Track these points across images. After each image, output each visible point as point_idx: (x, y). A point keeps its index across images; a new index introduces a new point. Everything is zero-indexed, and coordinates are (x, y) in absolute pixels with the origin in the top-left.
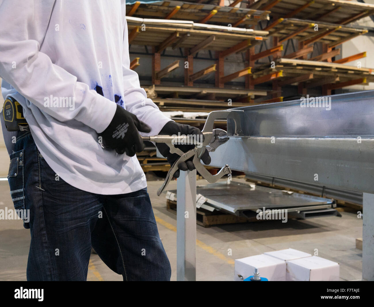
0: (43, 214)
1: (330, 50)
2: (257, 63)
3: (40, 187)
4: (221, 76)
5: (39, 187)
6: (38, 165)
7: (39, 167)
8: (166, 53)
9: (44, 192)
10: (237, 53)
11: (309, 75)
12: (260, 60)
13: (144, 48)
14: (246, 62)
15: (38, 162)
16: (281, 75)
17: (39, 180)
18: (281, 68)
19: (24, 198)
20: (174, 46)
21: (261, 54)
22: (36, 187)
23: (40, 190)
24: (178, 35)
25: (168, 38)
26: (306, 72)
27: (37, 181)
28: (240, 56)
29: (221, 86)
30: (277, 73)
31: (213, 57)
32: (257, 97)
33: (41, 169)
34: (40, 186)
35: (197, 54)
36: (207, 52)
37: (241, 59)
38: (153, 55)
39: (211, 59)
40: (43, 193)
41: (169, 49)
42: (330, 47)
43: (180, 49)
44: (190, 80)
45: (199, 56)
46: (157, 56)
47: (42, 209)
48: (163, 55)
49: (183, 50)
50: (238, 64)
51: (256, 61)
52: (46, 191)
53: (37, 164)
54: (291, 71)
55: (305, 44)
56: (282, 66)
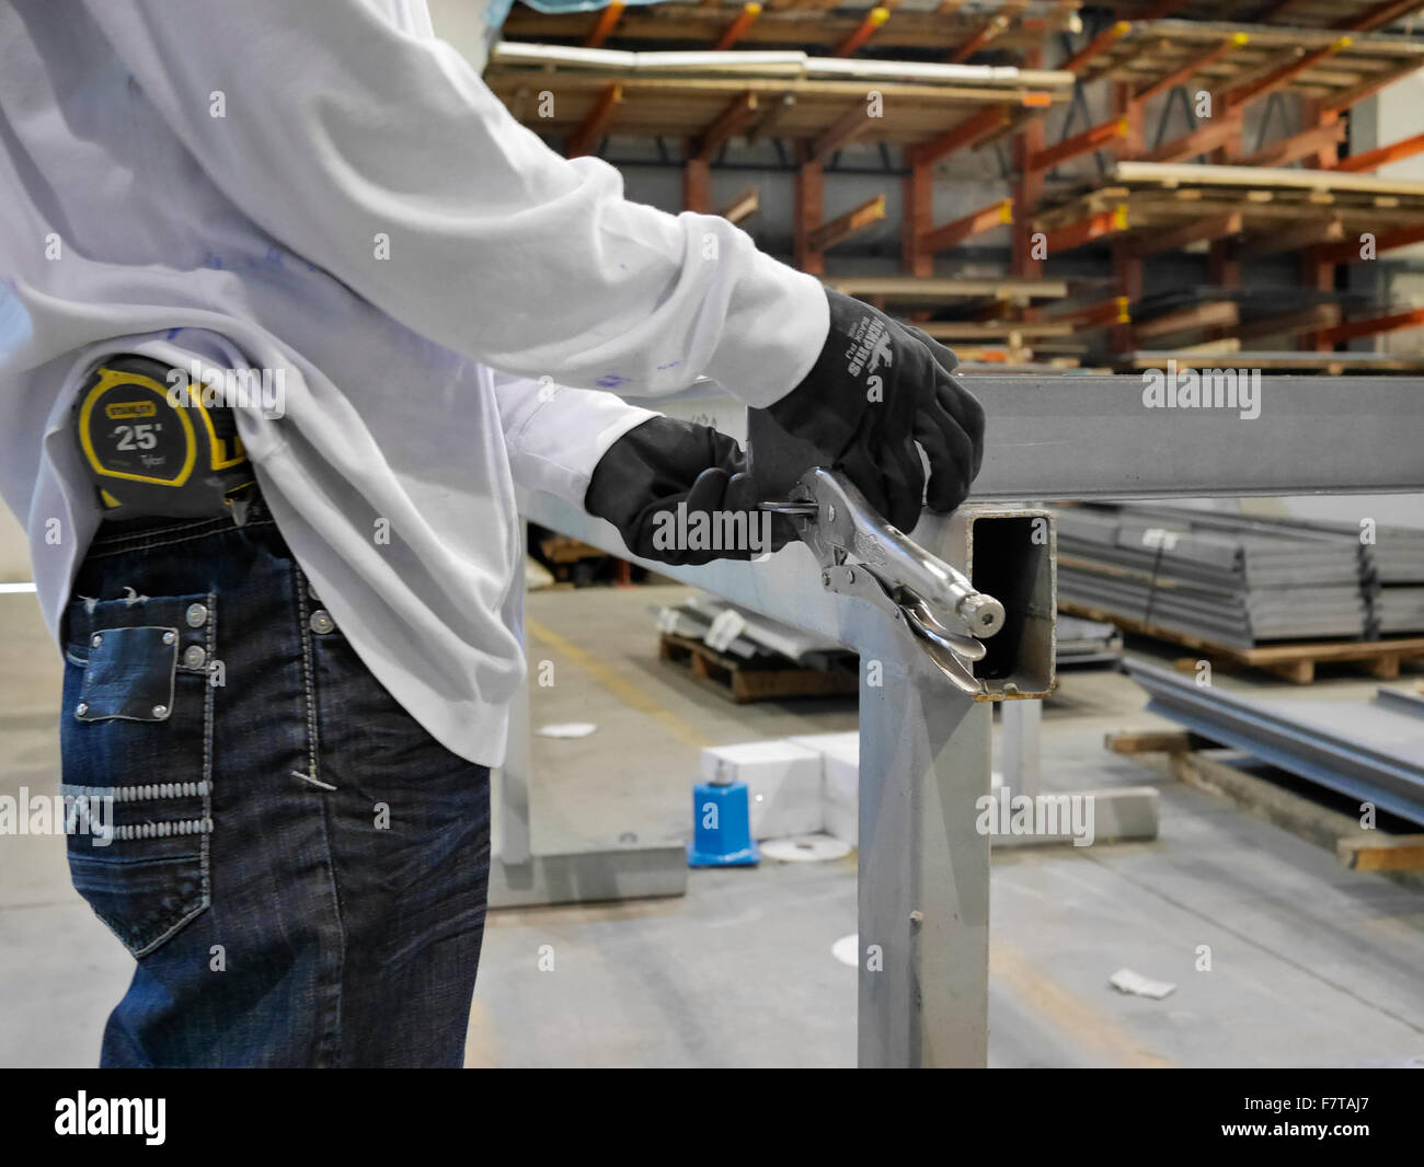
0: (335, 898)
1: (1330, 118)
2: (1054, 177)
3: (314, 776)
4: (920, 230)
5: (308, 774)
6: (303, 671)
7: (305, 679)
8: (730, 158)
9: (331, 799)
10: (976, 147)
11: (1225, 218)
12: (1067, 167)
13: (652, 142)
14: (1015, 177)
15: (300, 658)
16: (1121, 222)
17: (307, 743)
18: (1123, 200)
19: (211, 828)
20: (751, 134)
21: (1067, 147)
22: (295, 773)
23: (313, 789)
24: (753, 103)
25: (726, 113)
26: (1214, 208)
27: (299, 745)
28: (989, 154)
29: (923, 267)
30: (1107, 216)
31: (896, 164)
32: (1037, 302)
33: (317, 685)
34: (312, 768)
35: (837, 155)
36: (873, 149)
37: (995, 167)
38: (683, 165)
39: (885, 171)
40: (326, 804)
41: (737, 143)
42: (1328, 108)
43: (777, 143)
44: (813, 248)
45: (844, 163)
46: (697, 169)
47: (327, 878)
48: (719, 166)
49: (788, 145)
50: (988, 185)
51: (1047, 170)
52: (343, 788)
53: (296, 665)
54: (1158, 207)
55: (1235, 102)
56: (1123, 192)
